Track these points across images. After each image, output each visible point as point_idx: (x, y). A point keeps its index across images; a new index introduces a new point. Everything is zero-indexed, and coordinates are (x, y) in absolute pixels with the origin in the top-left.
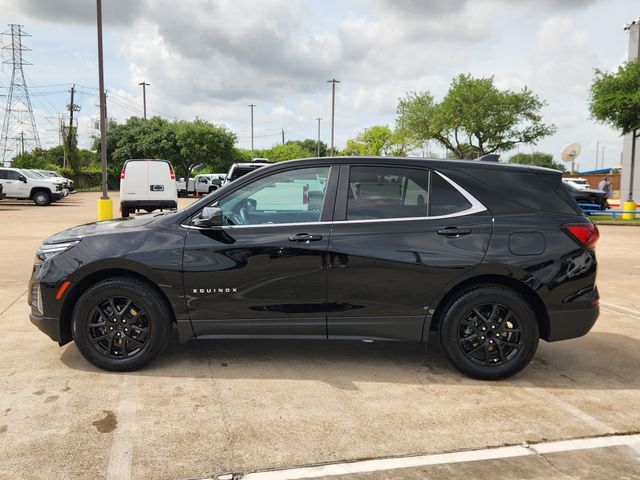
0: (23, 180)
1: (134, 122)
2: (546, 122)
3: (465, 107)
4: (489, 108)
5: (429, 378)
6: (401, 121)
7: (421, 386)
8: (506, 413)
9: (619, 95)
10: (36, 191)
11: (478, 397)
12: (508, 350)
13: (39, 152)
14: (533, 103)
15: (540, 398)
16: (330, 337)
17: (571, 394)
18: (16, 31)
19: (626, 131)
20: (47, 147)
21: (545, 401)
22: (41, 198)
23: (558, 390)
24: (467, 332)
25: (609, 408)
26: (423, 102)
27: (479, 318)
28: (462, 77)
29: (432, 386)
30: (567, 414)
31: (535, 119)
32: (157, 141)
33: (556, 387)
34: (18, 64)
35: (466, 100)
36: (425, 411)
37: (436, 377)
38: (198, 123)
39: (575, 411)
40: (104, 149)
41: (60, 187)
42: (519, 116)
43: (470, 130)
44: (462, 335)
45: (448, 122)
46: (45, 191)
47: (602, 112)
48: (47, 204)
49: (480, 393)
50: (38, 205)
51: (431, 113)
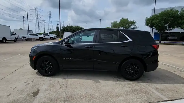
0: (49, 36)
1: (67, 26)
2: (137, 26)
3: (123, 23)
4: (127, 24)
5: (117, 80)
6: (112, 26)
7: (115, 82)
8: (137, 92)
9: (151, 21)
10: (51, 38)
11: (130, 86)
12: (136, 73)
13: (53, 31)
14: (135, 23)
15: (145, 86)
16: (94, 70)
17: (152, 85)
18: (50, 12)
19: (151, 28)
20: (54, 31)
21: (146, 87)
22: (52, 39)
23: (149, 84)
24: (127, 69)
25: (163, 90)
26: (115, 22)
27: (129, 66)
28: (123, 18)
29: (118, 82)
30: (153, 92)
31: (135, 26)
32: (71, 29)
33: (148, 83)
34: (50, 17)
35: (123, 22)
36: (117, 90)
37: (119, 79)
38: (78, 26)
39: (155, 91)
40: (63, 31)
41: (55, 37)
42: (132, 25)
43: (124, 28)
44: (126, 70)
45: (120, 26)
46: (52, 37)
47: (147, 24)
48: (53, 40)
49: (130, 84)
50: (51, 40)
51: (117, 24)
